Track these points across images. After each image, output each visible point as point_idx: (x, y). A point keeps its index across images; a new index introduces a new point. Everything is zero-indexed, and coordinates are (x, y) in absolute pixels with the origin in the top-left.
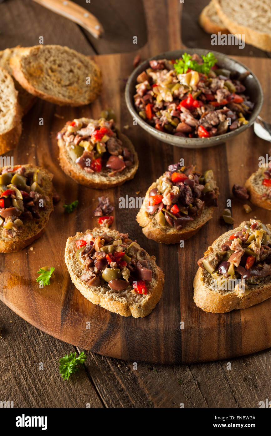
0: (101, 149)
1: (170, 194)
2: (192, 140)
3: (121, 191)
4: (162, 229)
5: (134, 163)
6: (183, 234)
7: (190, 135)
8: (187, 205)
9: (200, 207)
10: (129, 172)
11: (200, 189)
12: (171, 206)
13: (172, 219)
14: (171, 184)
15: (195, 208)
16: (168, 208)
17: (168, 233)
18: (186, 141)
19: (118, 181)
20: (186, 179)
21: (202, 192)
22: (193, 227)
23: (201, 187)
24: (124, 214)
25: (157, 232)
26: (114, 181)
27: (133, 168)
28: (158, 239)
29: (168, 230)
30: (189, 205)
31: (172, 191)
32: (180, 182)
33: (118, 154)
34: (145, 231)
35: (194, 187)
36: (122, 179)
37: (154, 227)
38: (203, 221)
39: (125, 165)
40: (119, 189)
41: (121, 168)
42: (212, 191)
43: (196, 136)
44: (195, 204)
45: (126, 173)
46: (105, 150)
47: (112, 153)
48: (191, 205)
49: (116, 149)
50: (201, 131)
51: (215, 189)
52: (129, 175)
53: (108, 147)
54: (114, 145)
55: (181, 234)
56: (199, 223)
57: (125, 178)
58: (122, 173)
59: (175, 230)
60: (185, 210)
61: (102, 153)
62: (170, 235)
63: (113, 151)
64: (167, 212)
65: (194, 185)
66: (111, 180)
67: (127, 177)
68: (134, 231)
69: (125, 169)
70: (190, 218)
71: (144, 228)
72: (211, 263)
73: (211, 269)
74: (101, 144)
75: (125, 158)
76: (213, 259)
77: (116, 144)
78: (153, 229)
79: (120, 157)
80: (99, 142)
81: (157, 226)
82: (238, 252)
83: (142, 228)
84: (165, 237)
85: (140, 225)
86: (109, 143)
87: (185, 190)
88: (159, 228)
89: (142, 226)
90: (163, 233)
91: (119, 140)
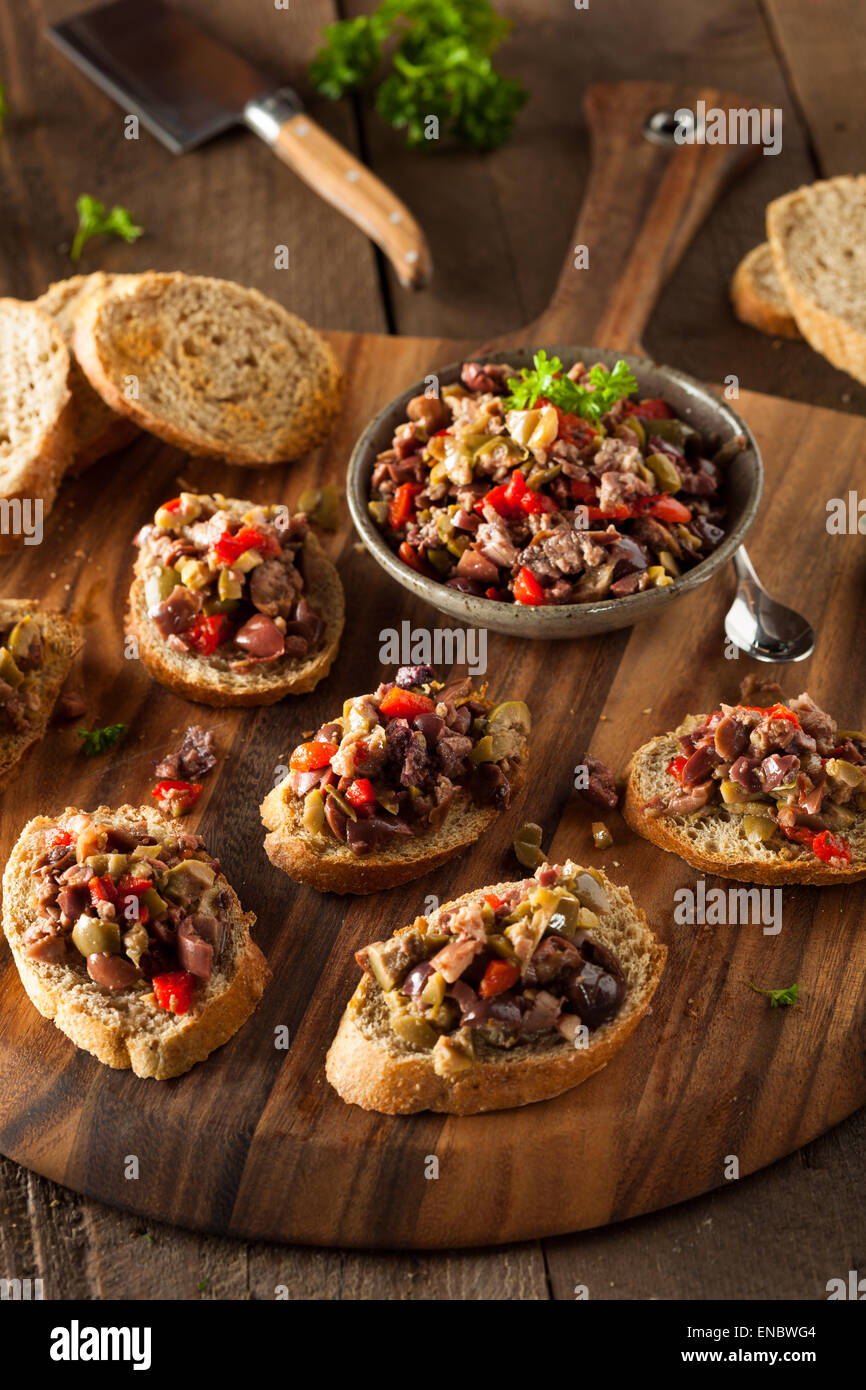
0: (228, 590)
1: (357, 746)
2: (481, 604)
3: (264, 721)
4: (314, 843)
5: (321, 647)
6: (371, 868)
7: (487, 593)
8: (400, 788)
9: (441, 801)
10: (298, 669)
11: (454, 748)
12: (349, 782)
13: (341, 818)
14: (373, 716)
15: (424, 802)
16: (340, 785)
17: (326, 858)
18: (466, 603)
19: (255, 689)
20: (427, 711)
21: (466, 761)
22: (406, 856)
23: (459, 743)
24: (243, 786)
25: (297, 850)
26: (242, 686)
27: (312, 660)
28: (296, 872)
29: (330, 851)
30: (407, 789)
31: (365, 740)
32: (403, 718)
33: (275, 613)
34: (271, 842)
35: (438, 738)
36: (265, 684)
37: (292, 833)
38: (446, 844)
39: (286, 648)
40: (262, 714)
41: (274, 653)
42: (500, 763)
43: (509, 598)
44: (428, 789)
45: (286, 671)
46: (239, 595)
47: (259, 606)
48: (414, 790)
49: (276, 598)
50: (520, 586)
51: (515, 761)
52: (292, 678)
53: (252, 586)
54: (271, 584)
55: (361, 869)
56: (432, 847)
57: (280, 683)
58: (278, 667)
59: (348, 855)
60: (392, 801)
61: (226, 600)
62: (329, 864)
63: (264, 602)
64: (334, 796)
65: (442, 732)
66: (232, 681)
67: (286, 682)
68: (250, 838)
69: (282, 659)
70: (401, 828)
71: (271, 832)
72: (388, 959)
73: (386, 978)
74: (232, 575)
75: (292, 629)
76: (396, 950)
77: (284, 582)
78: (288, 839)
79: (279, 621)
80: (229, 568)
81: (301, 833)
82: (464, 941)
83: (266, 831)
84: (317, 870)
85: (263, 823)
86: (257, 574)
87: (406, 742)
88: (305, 838)
89: (267, 826)
90: (311, 856)
91: (296, 574)
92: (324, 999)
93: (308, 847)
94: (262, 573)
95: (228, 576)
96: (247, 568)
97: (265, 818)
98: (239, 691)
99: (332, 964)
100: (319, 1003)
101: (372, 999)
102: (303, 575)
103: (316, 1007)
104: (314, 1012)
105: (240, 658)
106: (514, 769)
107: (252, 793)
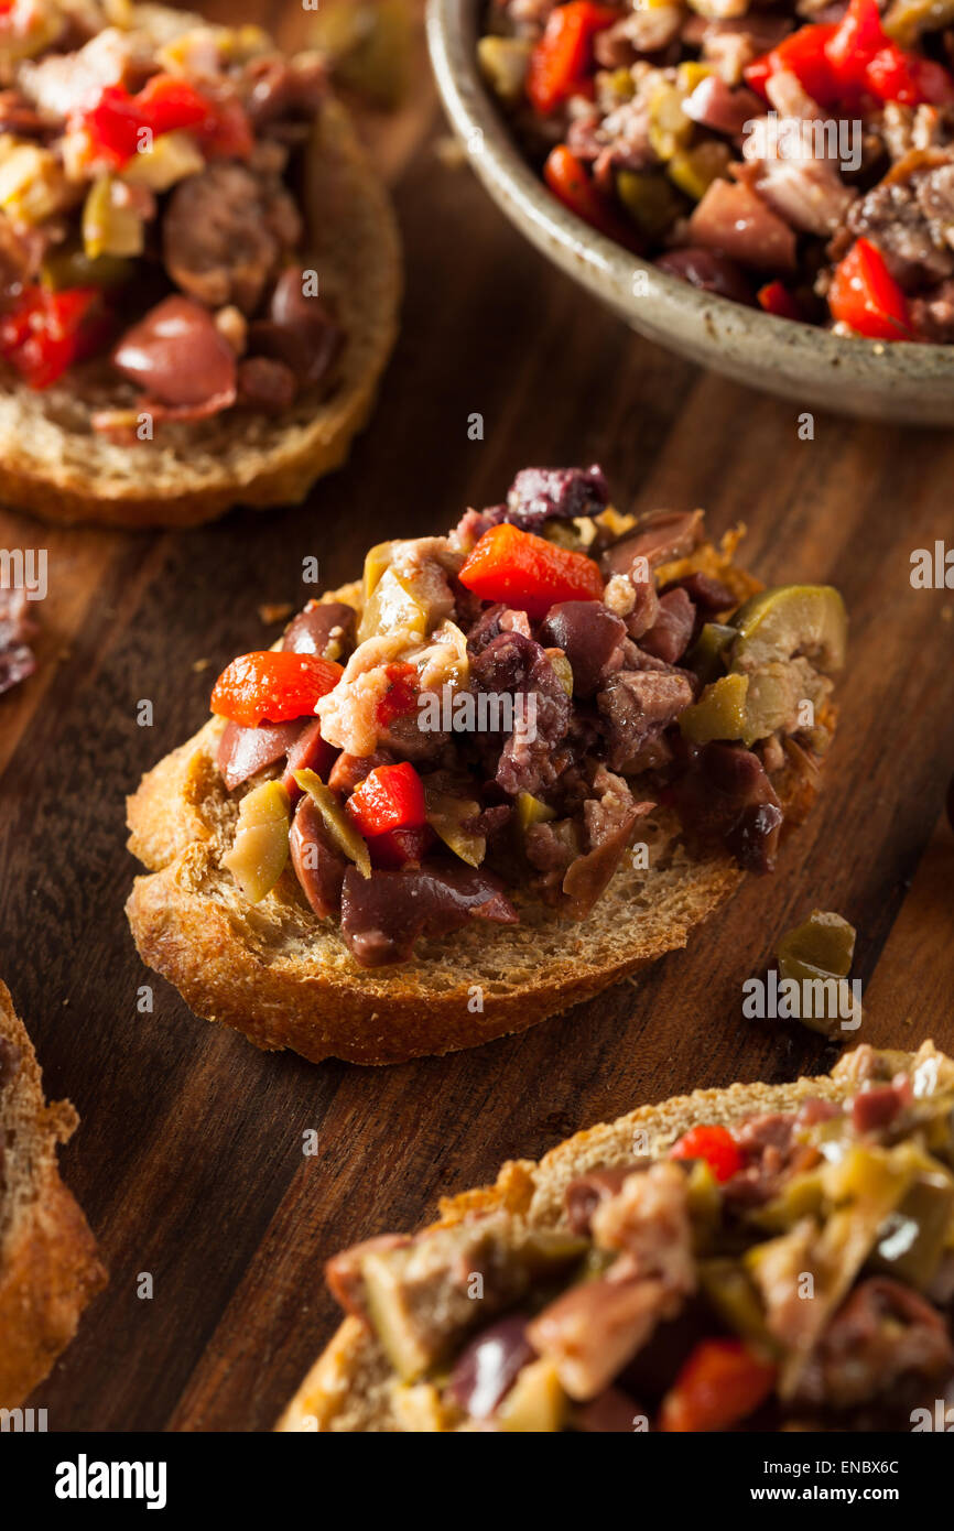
0: (109, 231)
1: (390, 674)
2: (748, 324)
3: (170, 566)
4: (254, 919)
5: (330, 392)
6: (397, 1004)
7: (764, 296)
8: (495, 796)
9: (599, 842)
10: (265, 445)
11: (647, 701)
12: (361, 767)
13: (334, 863)
14: (440, 597)
15: (556, 837)
16: (337, 773)
17: (281, 965)
18: (708, 317)
19: (152, 487)
20: (582, 595)
21: (673, 731)
22: (493, 975)
23: (661, 688)
24: (94, 734)
25: (209, 932)
26: (118, 476)
27: (303, 424)
28: (200, 990)
29: (294, 944)
30: (512, 800)
31: (413, 659)
32: (516, 607)
33: (222, 297)
34: (146, 898)
35: (606, 669)
36: (177, 477)
37: (200, 886)
38: (602, 952)
39: (239, 387)
40: (165, 549)
41: (205, 399)
42: (760, 746)
43: (817, 314)
44: (567, 802)
45: (237, 449)
46: (132, 244)
47: (181, 275)
48: (532, 804)
49: (227, 260)
50: (849, 284)
51: (799, 741)
52: (248, 466)
53: (171, 227)
54: (217, 225)
55: (371, 1003)
56: (563, 958)
57: (216, 477)
58: (216, 435)
59: (340, 961)
60: (470, 830)
61: (103, 257)
62: (288, 980)
63: (196, 267)
64: (318, 804)
65: (617, 654)
66: (96, 462)
67: (232, 475)
68: (95, 877)
69: (227, 416)
70: (487, 901)
71: (148, 872)
72: (415, 1297)
73: (405, 1344)
74: (120, 195)
75: (260, 341)
76: (440, 1276)
77: (251, 221)
78: (189, 903)
79: (229, 321)
80: (115, 175)
81: (224, 888)
82: (630, 1282)
83: (139, 868)
84: (256, 993)
85: (130, 845)
86: (185, 198)
87: (519, 676)
88: (233, 904)
89: (139, 856)
90: (245, 955)
91: (285, 207)
92: (241, 1356)
93: (237, 929)
94: (199, 195)
95: (108, 196)
96: (162, 178)
97: (136, 833)
98: (109, 490)
99: (269, 1255)
100: (224, 1366)
101: (363, 1394)
102: (302, 206)
103: (216, 1379)
104: (209, 1392)
105: (124, 405)
106: (794, 764)
107: (116, 758)
